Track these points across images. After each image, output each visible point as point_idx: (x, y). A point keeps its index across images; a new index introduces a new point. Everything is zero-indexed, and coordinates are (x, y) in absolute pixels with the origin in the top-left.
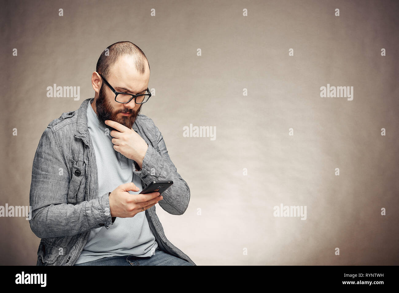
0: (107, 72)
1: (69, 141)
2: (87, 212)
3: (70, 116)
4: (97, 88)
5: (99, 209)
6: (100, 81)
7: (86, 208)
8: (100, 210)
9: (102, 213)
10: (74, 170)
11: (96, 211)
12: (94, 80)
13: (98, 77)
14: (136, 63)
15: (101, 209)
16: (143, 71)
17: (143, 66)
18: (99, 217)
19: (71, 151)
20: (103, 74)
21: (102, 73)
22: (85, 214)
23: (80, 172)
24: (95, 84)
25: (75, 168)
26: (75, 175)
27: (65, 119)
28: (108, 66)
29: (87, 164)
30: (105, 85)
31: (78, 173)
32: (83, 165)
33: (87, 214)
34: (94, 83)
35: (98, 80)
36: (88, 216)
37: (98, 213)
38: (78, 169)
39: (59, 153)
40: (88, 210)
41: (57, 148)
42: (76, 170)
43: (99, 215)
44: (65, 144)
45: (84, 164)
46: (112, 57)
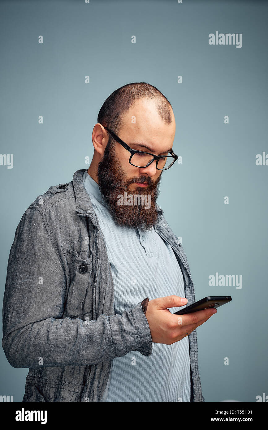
0: (116, 123)
1: (65, 222)
2: (114, 337)
3: (62, 190)
4: (100, 147)
5: (134, 334)
6: (105, 137)
7: (113, 332)
8: (135, 336)
9: (139, 339)
10: (77, 266)
11: (130, 337)
12: (95, 136)
13: (102, 131)
14: (159, 108)
15: (136, 334)
16: (169, 120)
17: (169, 113)
18: (135, 344)
19: (68, 238)
20: (110, 126)
21: (109, 124)
22: (111, 340)
23: (87, 267)
24: (96, 142)
25: (79, 262)
26: (80, 272)
27: (55, 193)
28: (118, 114)
29: (95, 254)
30: (113, 141)
31: (84, 269)
32: (89, 257)
33: (115, 341)
34: (95, 140)
35: (103, 136)
36: (116, 344)
37: (133, 339)
38: (83, 263)
39: (50, 243)
40: (115, 335)
41: (47, 236)
42: (80, 264)
43: (134, 342)
44: (58, 228)
45: (91, 255)
46: (123, 101)
